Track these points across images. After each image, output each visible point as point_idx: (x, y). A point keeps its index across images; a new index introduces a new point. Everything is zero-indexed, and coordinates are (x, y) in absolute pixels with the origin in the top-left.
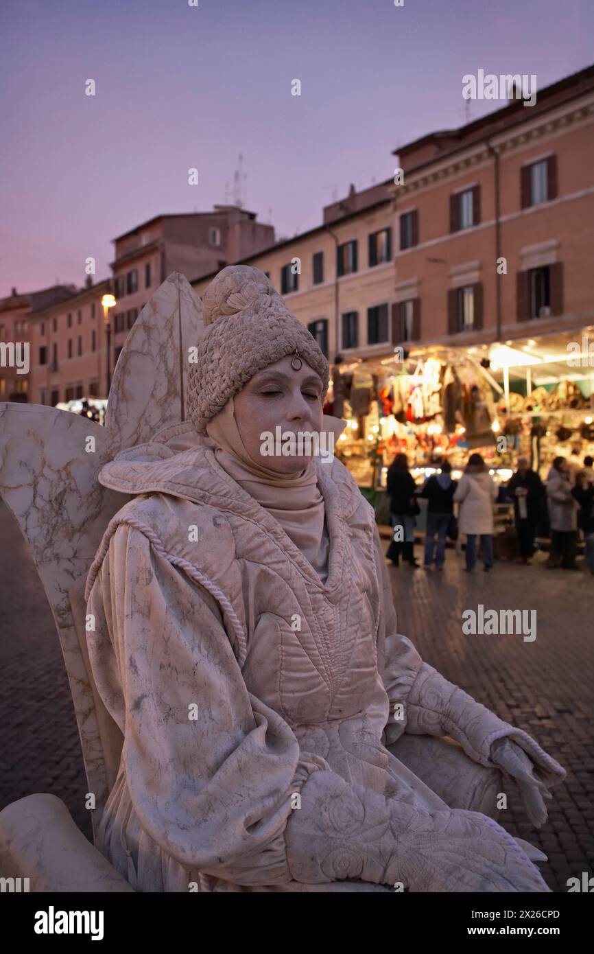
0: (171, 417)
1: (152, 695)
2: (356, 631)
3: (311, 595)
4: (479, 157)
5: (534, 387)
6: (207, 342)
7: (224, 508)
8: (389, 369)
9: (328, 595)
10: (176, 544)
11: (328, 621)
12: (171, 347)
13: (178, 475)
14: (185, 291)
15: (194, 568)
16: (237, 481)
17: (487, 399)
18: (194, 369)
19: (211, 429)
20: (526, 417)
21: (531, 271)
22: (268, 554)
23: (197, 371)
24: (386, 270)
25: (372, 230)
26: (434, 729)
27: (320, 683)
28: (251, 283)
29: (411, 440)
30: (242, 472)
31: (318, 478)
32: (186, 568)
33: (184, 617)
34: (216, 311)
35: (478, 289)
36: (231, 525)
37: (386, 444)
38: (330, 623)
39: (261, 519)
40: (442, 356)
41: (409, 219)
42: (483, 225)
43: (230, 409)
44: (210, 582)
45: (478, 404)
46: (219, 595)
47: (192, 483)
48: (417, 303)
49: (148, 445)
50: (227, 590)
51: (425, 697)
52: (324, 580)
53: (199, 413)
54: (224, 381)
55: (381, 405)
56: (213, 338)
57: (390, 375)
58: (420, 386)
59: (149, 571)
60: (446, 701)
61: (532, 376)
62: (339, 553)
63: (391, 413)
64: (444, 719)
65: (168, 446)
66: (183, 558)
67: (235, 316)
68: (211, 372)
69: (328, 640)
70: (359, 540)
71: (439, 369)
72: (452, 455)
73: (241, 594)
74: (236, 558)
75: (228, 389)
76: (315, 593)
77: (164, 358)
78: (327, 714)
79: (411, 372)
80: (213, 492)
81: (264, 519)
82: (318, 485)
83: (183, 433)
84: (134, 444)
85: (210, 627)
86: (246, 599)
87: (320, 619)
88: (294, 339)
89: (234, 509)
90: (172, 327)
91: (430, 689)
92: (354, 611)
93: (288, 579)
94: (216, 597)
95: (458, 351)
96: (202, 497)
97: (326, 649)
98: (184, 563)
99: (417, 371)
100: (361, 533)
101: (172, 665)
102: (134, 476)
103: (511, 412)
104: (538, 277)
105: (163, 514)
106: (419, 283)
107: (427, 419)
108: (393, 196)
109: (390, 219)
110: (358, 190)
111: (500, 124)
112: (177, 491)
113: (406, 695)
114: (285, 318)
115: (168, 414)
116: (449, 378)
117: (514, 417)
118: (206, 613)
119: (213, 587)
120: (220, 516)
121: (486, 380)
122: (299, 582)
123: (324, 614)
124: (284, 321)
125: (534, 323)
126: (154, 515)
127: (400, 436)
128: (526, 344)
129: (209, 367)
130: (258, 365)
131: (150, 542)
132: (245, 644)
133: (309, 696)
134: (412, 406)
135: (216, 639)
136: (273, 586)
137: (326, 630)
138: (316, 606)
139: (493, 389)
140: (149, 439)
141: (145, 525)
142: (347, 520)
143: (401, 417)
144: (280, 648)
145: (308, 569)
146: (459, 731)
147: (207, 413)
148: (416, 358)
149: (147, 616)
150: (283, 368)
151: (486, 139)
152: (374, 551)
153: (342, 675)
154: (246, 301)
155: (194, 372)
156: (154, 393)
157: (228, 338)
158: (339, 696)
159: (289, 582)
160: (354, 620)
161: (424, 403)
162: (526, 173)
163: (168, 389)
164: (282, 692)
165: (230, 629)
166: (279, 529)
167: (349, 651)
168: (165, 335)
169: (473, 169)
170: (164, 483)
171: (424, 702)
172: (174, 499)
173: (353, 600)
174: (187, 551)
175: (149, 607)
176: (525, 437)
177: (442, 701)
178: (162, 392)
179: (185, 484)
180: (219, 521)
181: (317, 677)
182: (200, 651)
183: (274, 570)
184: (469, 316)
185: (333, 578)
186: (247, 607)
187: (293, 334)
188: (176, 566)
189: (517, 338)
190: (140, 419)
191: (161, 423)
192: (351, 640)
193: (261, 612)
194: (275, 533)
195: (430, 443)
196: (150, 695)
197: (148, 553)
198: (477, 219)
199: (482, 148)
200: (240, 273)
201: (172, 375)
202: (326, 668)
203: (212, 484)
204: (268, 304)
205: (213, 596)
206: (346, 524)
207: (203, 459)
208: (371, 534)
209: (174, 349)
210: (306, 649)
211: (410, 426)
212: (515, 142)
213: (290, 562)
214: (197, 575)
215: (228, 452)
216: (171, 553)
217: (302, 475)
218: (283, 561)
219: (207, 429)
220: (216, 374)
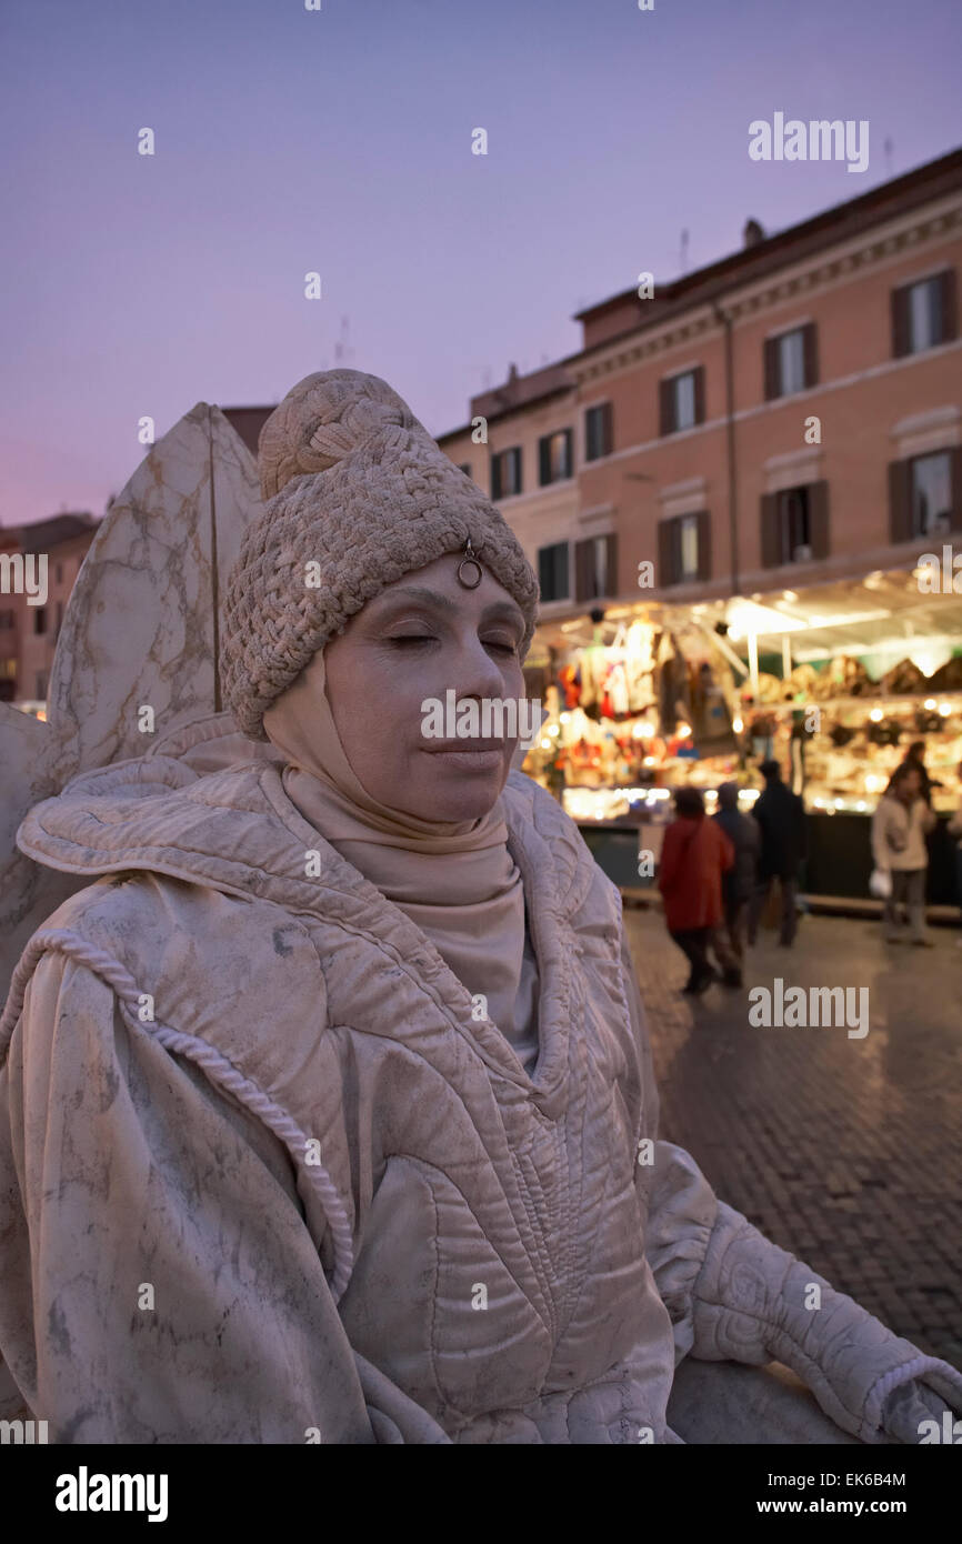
0: (193, 701)
1: (108, 1405)
2: (603, 1183)
3: (505, 1109)
4: (702, 325)
5: (795, 665)
6: (265, 529)
7: (301, 906)
8: (575, 639)
9: (540, 1102)
10: (180, 1000)
11: (543, 1167)
12: (193, 554)
13: (194, 828)
14: (224, 442)
15: (222, 1062)
16: (331, 842)
17: (724, 684)
18: (237, 590)
19: (273, 724)
20: (782, 711)
21: (780, 494)
22: (404, 1014)
23: (243, 595)
24: (565, 492)
25: (544, 431)
26: (749, 1351)
27: (527, 1320)
28: (364, 401)
29: (609, 747)
30: (345, 819)
31: (509, 828)
32: (203, 1063)
33: (197, 1184)
34: (288, 466)
35: (703, 521)
36: (317, 948)
37: (570, 754)
38: (549, 1169)
39: (391, 929)
40: (656, 617)
41: (599, 417)
42: (709, 425)
43: (317, 677)
44: (262, 1096)
45: (711, 691)
46: (285, 1128)
47: (225, 848)
48: (612, 540)
49: (144, 762)
50: (305, 1113)
51: (730, 1284)
52: (532, 1064)
53: (248, 687)
54: (303, 613)
55: (563, 693)
56: (279, 521)
57: (576, 646)
58: (622, 663)
59: (110, 1076)
60: (775, 1292)
61: (792, 648)
62: (561, 998)
63: (578, 704)
64: (771, 1332)
65: (187, 763)
66: (197, 1035)
67: (329, 472)
68: (273, 595)
69: (543, 1212)
70: (598, 960)
71: (650, 637)
72: (671, 770)
73: (340, 1119)
74: (327, 1027)
75: (312, 631)
76: (512, 1102)
77: (178, 579)
78: (541, 1384)
79: (608, 641)
80: (272, 870)
81: (396, 930)
82: (510, 846)
83: (219, 736)
84: (111, 760)
85: (262, 1206)
86: (352, 1127)
87: (524, 1162)
88: (462, 519)
89: (324, 909)
90: (195, 514)
91: (740, 1265)
92: (597, 1135)
93: (450, 1074)
94: (277, 1133)
95: (680, 610)
96: (249, 882)
97: (540, 1233)
98: (201, 1050)
99: (617, 642)
100: (599, 944)
101: (160, 1322)
102: (91, 831)
103: (762, 704)
104: (791, 503)
105: (153, 925)
106: (615, 512)
107: (635, 714)
108: (574, 381)
109: (571, 415)
110: (523, 372)
111: (733, 277)
112: (188, 870)
113: (691, 1283)
114: (440, 472)
115: (185, 693)
116: (666, 651)
117: (765, 710)
118: (255, 1176)
119: (273, 1108)
120: (291, 928)
121: (722, 656)
122: (478, 1078)
123: (534, 1148)
124: (440, 479)
125: (787, 570)
126: (130, 928)
127: (592, 740)
128: (781, 598)
129: (268, 583)
130: (380, 574)
131: (117, 997)
132: (350, 1240)
133: (502, 1354)
134: (610, 696)
135: (277, 1236)
136: (416, 1093)
137: (539, 1188)
138: (516, 1133)
139: (733, 669)
140: (147, 747)
141: (104, 955)
142: (571, 919)
143: (594, 712)
144: (433, 1245)
145: (498, 1044)
146: (808, 1361)
147: (264, 687)
148: (615, 621)
149: (101, 1190)
150: (439, 581)
151: (712, 298)
152: (624, 981)
153: (575, 1291)
154: (352, 439)
155: (237, 595)
156: (156, 650)
157: (313, 517)
158: (570, 1341)
159: (454, 1080)
160: (598, 1156)
161: (629, 691)
162: (772, 349)
163: (187, 643)
164: (439, 1350)
165: (312, 1209)
166: (429, 953)
167: (590, 1234)
168: (180, 531)
169: (692, 343)
170: (158, 850)
171: (728, 1296)
172: (182, 887)
173: (595, 1106)
174: (209, 1018)
175: (106, 1168)
176: (781, 741)
177: (767, 1293)
178: (173, 648)
179: (208, 849)
180: (290, 939)
181: (521, 1305)
182: (237, 1272)
183: (417, 1051)
184: (690, 559)
185: (550, 1060)
186: (354, 1145)
187: (461, 508)
188: (177, 1056)
189: (768, 590)
190: (125, 705)
191: (170, 713)
192: (592, 1206)
193: (387, 1154)
194: (419, 962)
195: (638, 751)
196: (102, 1409)
197: (108, 1029)
198: (700, 415)
199: (705, 312)
200: (338, 382)
201: (194, 614)
202: (539, 1279)
203: (273, 851)
204: (401, 445)
205: (270, 1131)
206: (569, 926)
207: (255, 793)
208: (617, 944)
209: (199, 558)
210: (495, 1240)
211: (607, 725)
212: (755, 303)
213: (456, 1029)
214: (232, 1081)
215: (314, 775)
216: (169, 1022)
217: (476, 825)
218: (440, 1031)
219: (266, 724)
220: (285, 598)
